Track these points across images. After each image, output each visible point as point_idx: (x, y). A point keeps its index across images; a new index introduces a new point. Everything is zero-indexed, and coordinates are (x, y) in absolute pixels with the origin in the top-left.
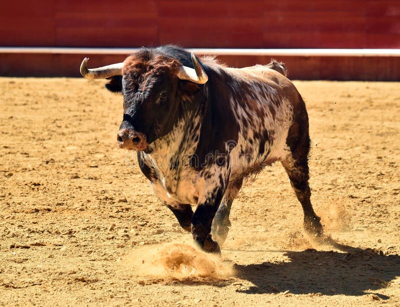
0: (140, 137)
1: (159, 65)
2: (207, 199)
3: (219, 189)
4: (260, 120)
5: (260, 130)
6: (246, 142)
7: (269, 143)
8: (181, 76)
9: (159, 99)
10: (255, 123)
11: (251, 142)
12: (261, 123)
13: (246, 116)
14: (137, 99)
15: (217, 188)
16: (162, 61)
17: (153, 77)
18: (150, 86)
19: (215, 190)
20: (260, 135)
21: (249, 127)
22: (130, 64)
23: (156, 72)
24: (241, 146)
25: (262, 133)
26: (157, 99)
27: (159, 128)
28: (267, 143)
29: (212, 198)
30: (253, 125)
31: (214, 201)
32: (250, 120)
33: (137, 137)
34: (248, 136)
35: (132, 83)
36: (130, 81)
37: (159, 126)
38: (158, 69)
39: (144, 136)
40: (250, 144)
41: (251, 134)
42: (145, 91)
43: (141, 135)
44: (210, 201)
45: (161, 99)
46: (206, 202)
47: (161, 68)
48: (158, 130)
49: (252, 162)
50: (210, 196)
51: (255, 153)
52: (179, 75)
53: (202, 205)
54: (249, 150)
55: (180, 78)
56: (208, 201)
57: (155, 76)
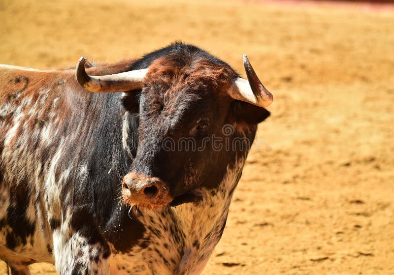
0: (158, 187)
1: (198, 74)
8: (233, 94)
9: (194, 129)
16: (203, 68)
17: (188, 92)
18: (181, 107)
22: (155, 70)
23: (193, 86)
26: (191, 128)
27: (192, 175)
37: (193, 171)
38: (197, 81)
39: (164, 185)
42: (173, 114)
43: (160, 184)
45: (197, 128)
47: (202, 79)
52: (230, 92)
55: (232, 96)
57: (191, 91)
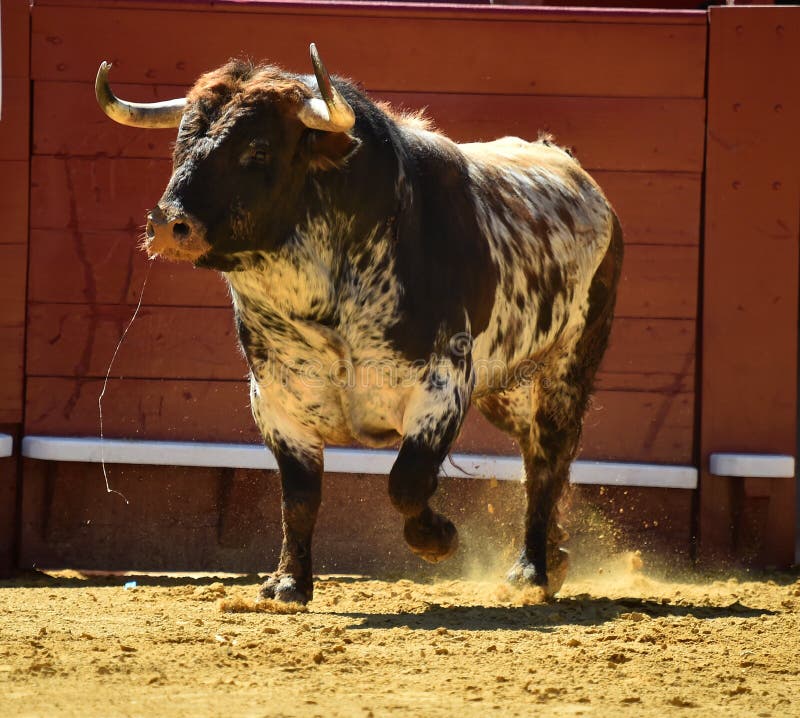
0: (190, 225)
2: (423, 430)
3: (453, 417)
4: (538, 243)
5: (542, 267)
6: (508, 305)
7: (565, 298)
8: (305, 117)
9: (246, 156)
10: (528, 249)
11: (521, 303)
12: (544, 249)
13: (506, 236)
14: (199, 150)
15: (449, 412)
16: (266, 82)
18: (229, 124)
19: (444, 418)
20: (542, 279)
21: (515, 263)
23: (247, 98)
24: (499, 321)
25: (546, 276)
26: (241, 154)
27: (242, 218)
28: (559, 299)
29: (437, 431)
30: (523, 255)
31: (438, 440)
32: (515, 243)
33: (182, 224)
34: (515, 291)
35: (197, 117)
36: (194, 115)
37: (243, 213)
38: (253, 94)
39: (199, 225)
40: (517, 311)
41: (521, 283)
42: (218, 133)
43: (193, 222)
44: (430, 435)
46: (420, 436)
47: (259, 91)
48: (239, 222)
49: (519, 356)
50: (433, 426)
51: (528, 332)
52: (302, 116)
53: (410, 438)
54: (515, 327)
55: (304, 121)
56: (426, 436)
57: (244, 104)
